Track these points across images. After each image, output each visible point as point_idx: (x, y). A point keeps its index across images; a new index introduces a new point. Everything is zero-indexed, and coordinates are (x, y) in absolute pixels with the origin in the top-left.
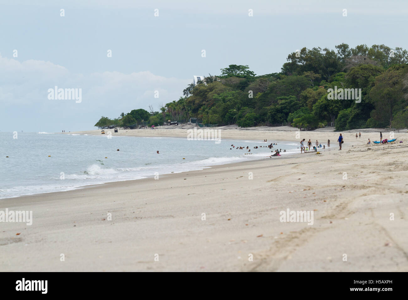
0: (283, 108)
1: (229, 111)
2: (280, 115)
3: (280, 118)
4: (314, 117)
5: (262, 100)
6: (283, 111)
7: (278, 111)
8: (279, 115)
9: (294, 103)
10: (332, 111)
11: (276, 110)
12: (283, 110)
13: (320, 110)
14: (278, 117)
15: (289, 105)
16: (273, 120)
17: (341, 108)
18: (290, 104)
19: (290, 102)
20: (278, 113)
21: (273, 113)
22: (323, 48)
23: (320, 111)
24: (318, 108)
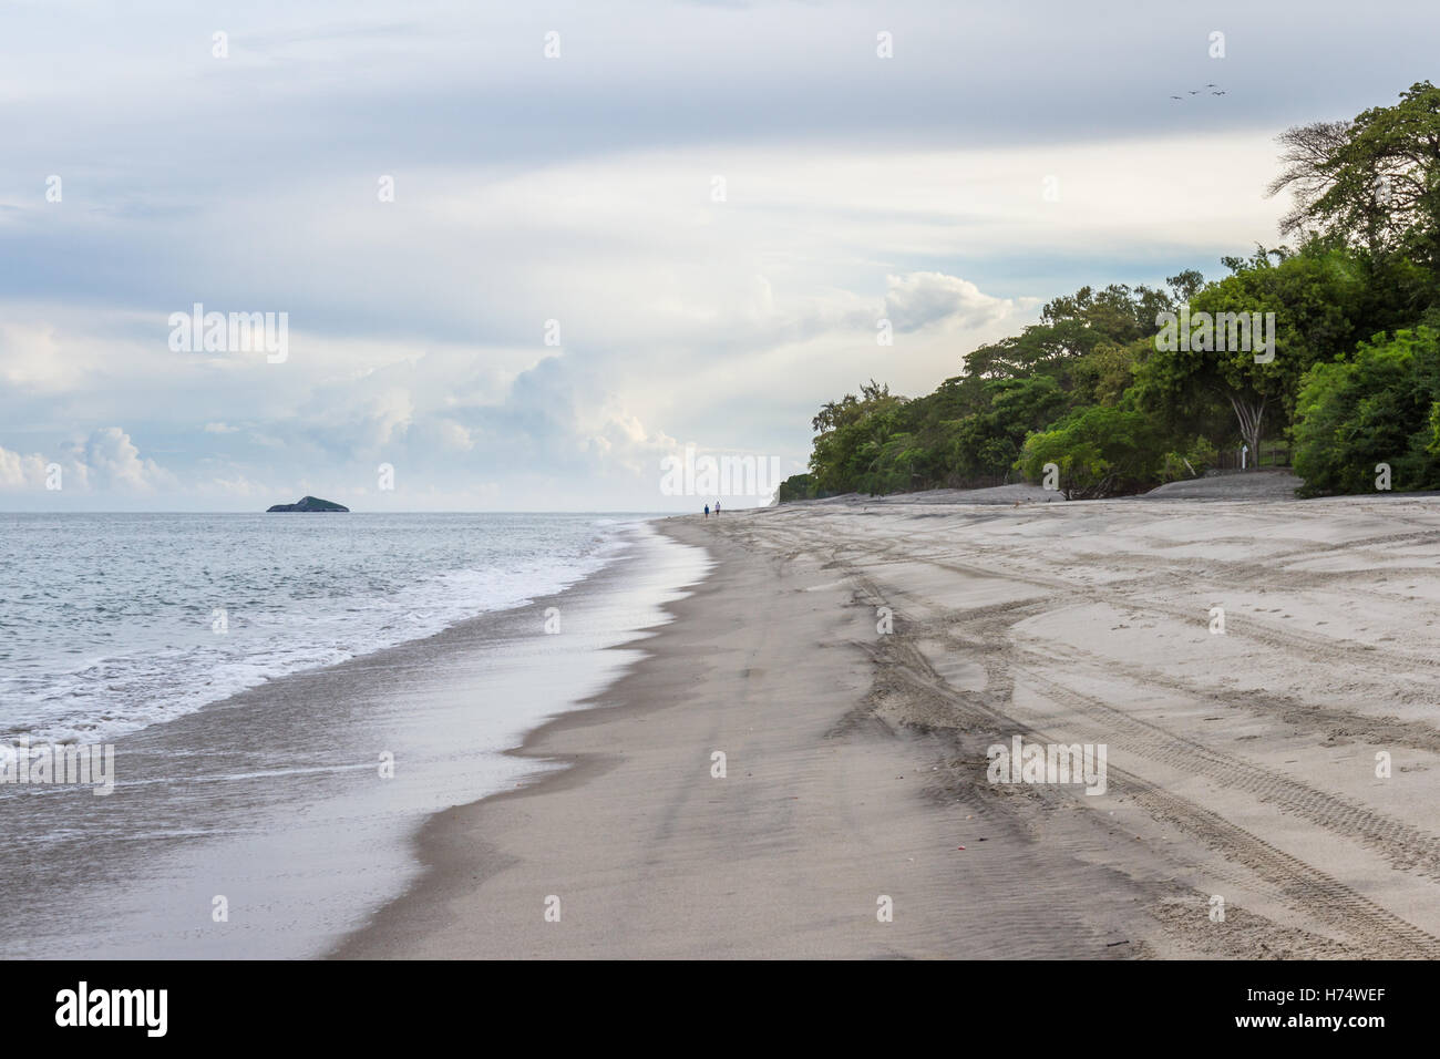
0: (1008, 418)
1: (858, 448)
2: (996, 445)
3: (998, 455)
4: (1141, 422)
5: (943, 403)
6: (1008, 429)
7: (988, 430)
8: (994, 445)
9: (1046, 396)
10: (1249, 381)
11: (983, 426)
12: (1007, 424)
13: (1178, 376)
14: (988, 451)
15: (1028, 407)
16: (971, 466)
17: (1297, 358)
18: (1033, 401)
19: (1033, 393)
20: (989, 438)
21: (970, 441)
22: (1133, 285)
23: (1174, 383)
24: (1164, 367)
